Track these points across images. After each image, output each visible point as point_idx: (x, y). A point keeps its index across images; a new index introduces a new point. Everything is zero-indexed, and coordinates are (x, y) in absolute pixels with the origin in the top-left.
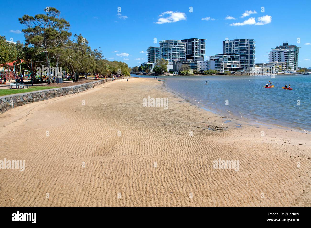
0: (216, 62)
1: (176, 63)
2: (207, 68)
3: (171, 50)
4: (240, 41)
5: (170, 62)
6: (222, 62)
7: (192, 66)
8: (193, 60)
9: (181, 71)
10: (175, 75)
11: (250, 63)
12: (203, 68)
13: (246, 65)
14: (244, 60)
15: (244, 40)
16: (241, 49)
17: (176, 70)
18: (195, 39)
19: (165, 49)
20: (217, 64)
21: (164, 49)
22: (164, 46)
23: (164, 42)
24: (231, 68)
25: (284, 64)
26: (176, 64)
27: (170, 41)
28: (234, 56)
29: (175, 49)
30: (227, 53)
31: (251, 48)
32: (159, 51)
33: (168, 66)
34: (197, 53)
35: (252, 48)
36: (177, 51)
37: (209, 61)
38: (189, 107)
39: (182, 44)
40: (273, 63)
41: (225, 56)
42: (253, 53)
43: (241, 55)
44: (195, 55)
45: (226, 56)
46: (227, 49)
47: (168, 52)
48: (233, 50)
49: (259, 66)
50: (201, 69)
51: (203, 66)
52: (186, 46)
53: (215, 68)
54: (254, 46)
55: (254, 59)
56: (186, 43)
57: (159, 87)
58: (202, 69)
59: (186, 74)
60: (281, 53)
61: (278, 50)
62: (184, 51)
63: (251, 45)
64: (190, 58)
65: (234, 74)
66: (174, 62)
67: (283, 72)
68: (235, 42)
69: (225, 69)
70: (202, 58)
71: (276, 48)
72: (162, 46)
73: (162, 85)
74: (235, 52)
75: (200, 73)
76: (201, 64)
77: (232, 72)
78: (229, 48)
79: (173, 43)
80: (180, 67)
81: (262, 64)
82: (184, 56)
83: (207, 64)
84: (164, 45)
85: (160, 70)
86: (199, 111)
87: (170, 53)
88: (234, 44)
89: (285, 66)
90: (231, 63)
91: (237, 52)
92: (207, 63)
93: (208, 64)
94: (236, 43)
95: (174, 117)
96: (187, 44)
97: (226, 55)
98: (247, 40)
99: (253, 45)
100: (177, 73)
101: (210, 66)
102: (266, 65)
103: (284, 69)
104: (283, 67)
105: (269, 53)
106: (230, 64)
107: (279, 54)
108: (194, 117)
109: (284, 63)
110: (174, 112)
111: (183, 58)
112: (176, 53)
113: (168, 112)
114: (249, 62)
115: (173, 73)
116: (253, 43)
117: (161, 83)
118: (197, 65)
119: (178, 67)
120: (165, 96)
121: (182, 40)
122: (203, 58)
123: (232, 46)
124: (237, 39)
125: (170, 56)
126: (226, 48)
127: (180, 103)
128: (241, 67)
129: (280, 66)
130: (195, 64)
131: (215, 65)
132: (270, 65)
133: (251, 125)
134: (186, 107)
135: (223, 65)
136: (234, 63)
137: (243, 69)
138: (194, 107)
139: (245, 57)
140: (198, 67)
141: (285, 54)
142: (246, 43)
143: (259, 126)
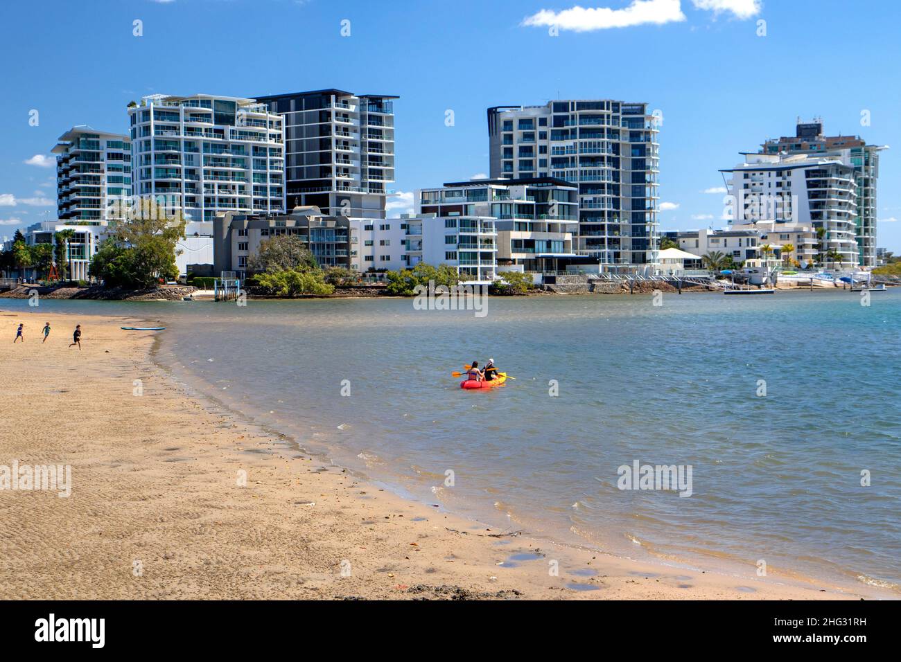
0: (451, 224)
1: (231, 228)
2: (406, 258)
3: (202, 154)
4: (577, 113)
5: (192, 222)
7: (320, 246)
8: (323, 212)
9: (259, 273)
10: (225, 298)
11: (634, 228)
12: (383, 258)
13: (614, 242)
14: (603, 212)
15: (600, 105)
16: (581, 152)
17: (229, 268)
18: (333, 97)
19: (161, 144)
20: (457, 232)
21: (157, 149)
22: (157, 127)
23: (161, 106)
24: (532, 256)
25: (805, 235)
26: (230, 233)
27: (194, 102)
28: (548, 191)
29: (224, 147)
30: (511, 176)
31: (634, 147)
32: (128, 158)
33: (180, 244)
34: (346, 171)
35: (642, 150)
36: (234, 160)
37: (412, 220)
38: (305, 483)
39: (262, 122)
40: (751, 229)
41: (499, 192)
42: (647, 177)
43: (584, 188)
44: (338, 182)
45: (506, 192)
46: (509, 152)
47: (183, 166)
48: (540, 156)
49: (678, 247)
50: (369, 264)
51: (382, 243)
52: (283, 132)
53: (449, 256)
54: (649, 140)
55: (650, 208)
56: (282, 118)
57: (125, 369)
58: (379, 264)
59: (286, 289)
60: (789, 174)
61: (775, 160)
62: (276, 161)
63: (634, 136)
64: (310, 201)
65: (549, 289)
66: (218, 223)
67: (804, 277)
68: (553, 114)
69: (502, 261)
70: (378, 202)
71: (762, 148)
72: (147, 129)
73: (143, 357)
74: (551, 171)
75: (367, 284)
76: (370, 231)
77: (537, 278)
78: (521, 148)
79: (209, 115)
80: (254, 253)
81: (695, 235)
82: (272, 189)
83: (402, 235)
84: (160, 123)
85: (133, 269)
86: (360, 502)
87: (191, 173)
88: (548, 129)
89: (814, 246)
90: (533, 227)
91: (566, 170)
92: (403, 226)
93: (408, 233)
94: (559, 121)
95: (213, 545)
96: (293, 119)
97: (504, 187)
98: (616, 106)
99: (647, 133)
100: (238, 282)
101: (420, 243)
102: (718, 241)
103: (806, 262)
104: (800, 247)
105: (729, 176)
106: (527, 235)
107: (780, 179)
108: (333, 542)
109: (805, 229)
110: (217, 515)
111: (269, 198)
112: (226, 173)
113: (177, 515)
114: (625, 222)
115: (210, 287)
116: (647, 124)
117: (140, 343)
118: (348, 239)
119: (243, 253)
120: (165, 423)
121: (259, 100)
122: (383, 199)
123: (537, 136)
124: (562, 99)
125: (191, 186)
126: (506, 149)
127: (251, 458)
128: (588, 252)
129: (786, 243)
130: (339, 232)
131: (449, 240)
132: (737, 239)
134: (287, 484)
135: (489, 241)
136: (549, 231)
137: (598, 263)
138: (332, 480)
139: (606, 195)
140: (355, 253)
141: (808, 182)
142: (611, 120)
143: (690, 578)
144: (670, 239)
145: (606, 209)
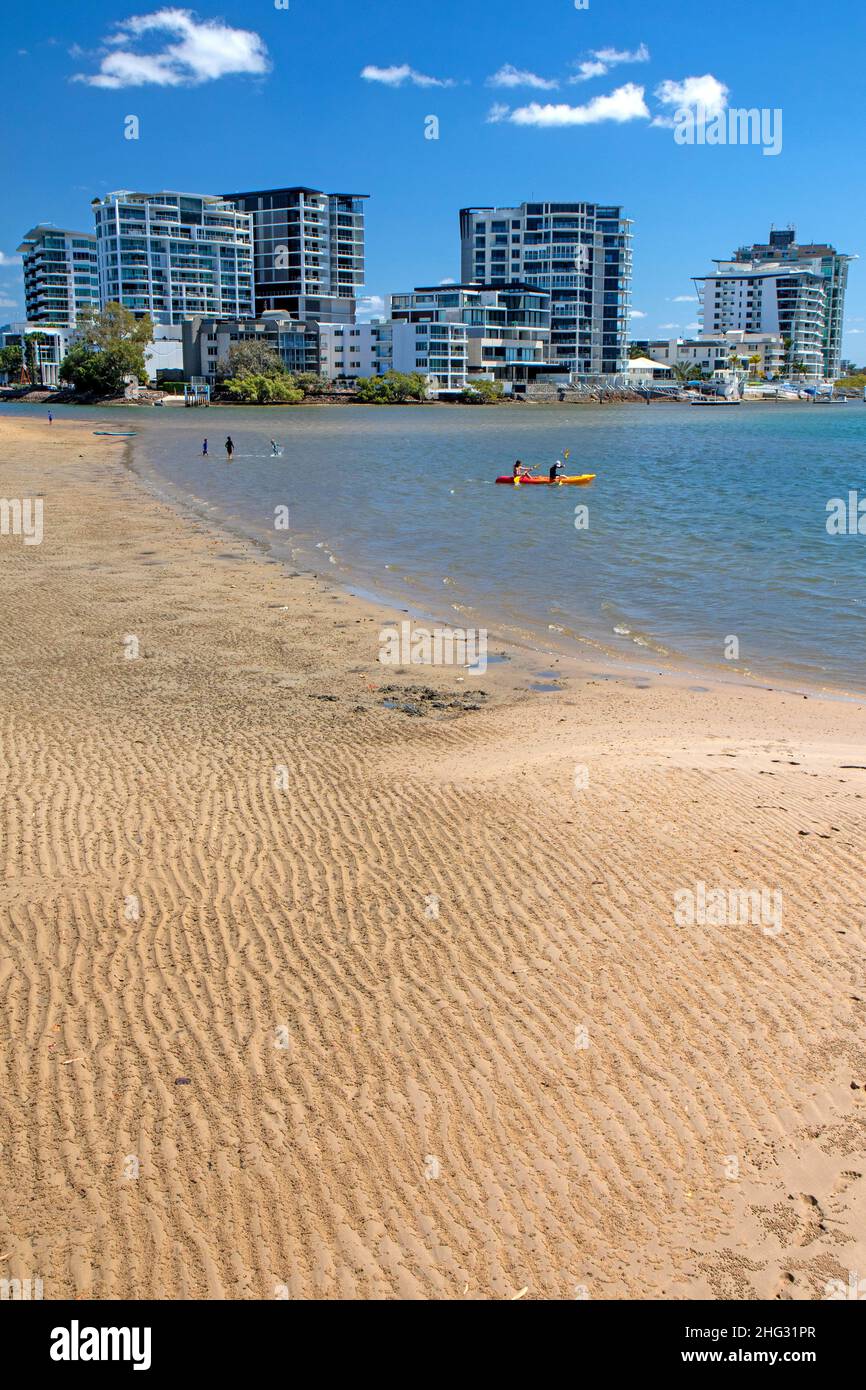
0: (422, 330)
1: (200, 332)
2: (376, 365)
3: (169, 255)
4: (551, 215)
5: (159, 325)
6: (457, 332)
7: (289, 352)
8: (293, 316)
9: (229, 378)
10: (196, 404)
11: (606, 337)
12: (353, 365)
13: (585, 351)
14: (574, 320)
15: (574, 208)
16: (554, 257)
17: (198, 373)
18: (302, 195)
19: (128, 243)
20: (428, 339)
21: (123, 249)
22: (123, 226)
23: (125, 203)
24: (502, 364)
25: (773, 346)
26: (199, 337)
27: (160, 200)
28: (520, 297)
29: (191, 248)
30: (483, 281)
31: (607, 252)
32: (94, 258)
33: (149, 348)
34: (315, 274)
35: (615, 256)
36: (202, 261)
37: (383, 326)
38: (278, 588)
39: (229, 221)
40: (721, 339)
41: (471, 298)
42: (620, 284)
43: (556, 295)
44: (307, 285)
45: (477, 298)
46: (481, 256)
47: (150, 267)
48: (512, 261)
49: (648, 357)
50: (339, 371)
51: (352, 349)
52: (251, 232)
53: (420, 363)
54: (623, 246)
55: (622, 317)
56: (250, 217)
57: (98, 474)
58: (349, 371)
59: (255, 396)
60: (760, 283)
61: (747, 269)
62: (245, 263)
63: (608, 241)
64: (279, 304)
65: (519, 398)
66: (187, 326)
67: (769, 388)
68: (527, 216)
69: (473, 369)
70: (348, 307)
71: (735, 256)
72: (113, 227)
73: (115, 461)
74: (523, 276)
75: (338, 391)
76: (340, 337)
77: (508, 386)
78: (493, 251)
79: (174, 214)
80: (223, 358)
81: (665, 345)
82: (241, 292)
83: (372, 341)
84: (125, 221)
85: (102, 374)
86: (331, 607)
87: (158, 274)
88: (521, 232)
89: (781, 357)
90: (504, 335)
91: (538, 275)
92: (374, 332)
93: (378, 339)
94: (532, 224)
95: (190, 645)
96: (260, 218)
97: (475, 293)
98: (590, 209)
99: (622, 238)
100: (208, 388)
101: (390, 349)
102: (687, 351)
103: (772, 373)
104: (768, 358)
105: (702, 284)
106: (497, 343)
107: (751, 288)
108: (306, 644)
109: (774, 340)
110: (193, 617)
111: (238, 301)
112: (194, 275)
113: (155, 616)
114: (596, 330)
115: (180, 392)
116: (621, 228)
117: (112, 448)
118: (318, 345)
119: (212, 358)
120: (140, 528)
121: (226, 198)
122: (353, 305)
123: (510, 239)
124: (536, 201)
125: (159, 288)
126: (478, 253)
127: (224, 562)
128: (559, 361)
129: (754, 353)
130: (309, 337)
131: (420, 346)
132: (706, 349)
133: (607, 677)
134: (260, 588)
135: (459, 348)
136: (520, 338)
137: (568, 372)
138: (304, 585)
139: (578, 302)
140: (325, 359)
141: (778, 291)
142: (585, 224)
143: (647, 679)
144: (641, 349)
145: (578, 317)
